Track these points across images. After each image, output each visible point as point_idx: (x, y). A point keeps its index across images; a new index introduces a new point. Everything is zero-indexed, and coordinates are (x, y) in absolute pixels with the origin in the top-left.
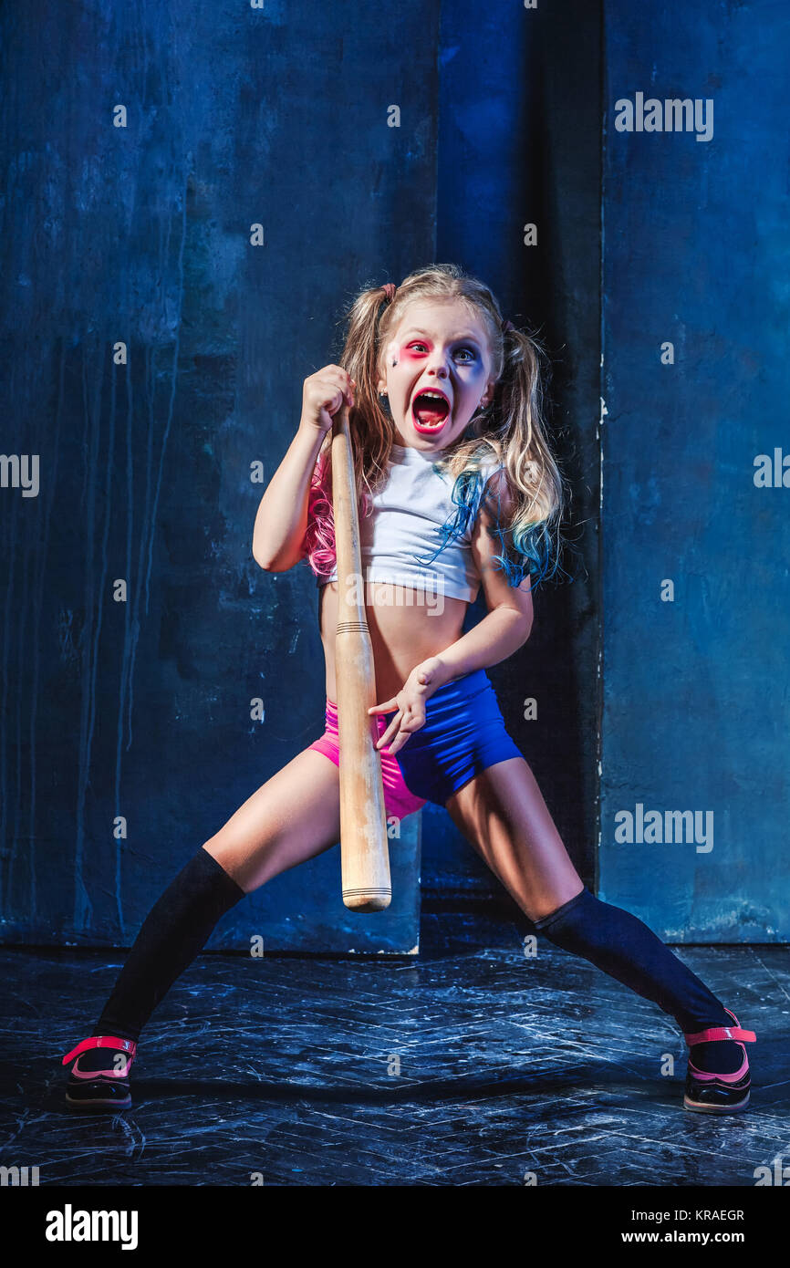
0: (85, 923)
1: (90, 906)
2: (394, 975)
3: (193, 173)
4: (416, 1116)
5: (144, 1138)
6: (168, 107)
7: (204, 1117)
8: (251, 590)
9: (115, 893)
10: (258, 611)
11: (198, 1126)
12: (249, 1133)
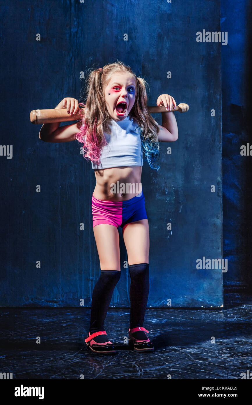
0: (117, 300)
1: (119, 294)
2: (216, 314)
3: (144, 61)
4: (228, 361)
5: (143, 370)
6: (135, 41)
7: (161, 363)
8: (166, 193)
9: (126, 290)
10: (169, 199)
11: (159, 366)
12: (175, 367)
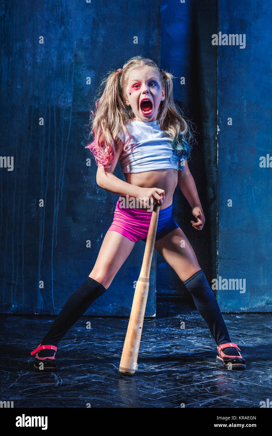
0: (41, 307)
1: (43, 301)
2: (147, 324)
3: (77, 49)
4: (155, 372)
5: (62, 380)
6: (68, 26)
7: (82, 373)
8: (98, 192)
9: (51, 296)
10: (100, 199)
11: (80, 376)
12: (98, 378)
